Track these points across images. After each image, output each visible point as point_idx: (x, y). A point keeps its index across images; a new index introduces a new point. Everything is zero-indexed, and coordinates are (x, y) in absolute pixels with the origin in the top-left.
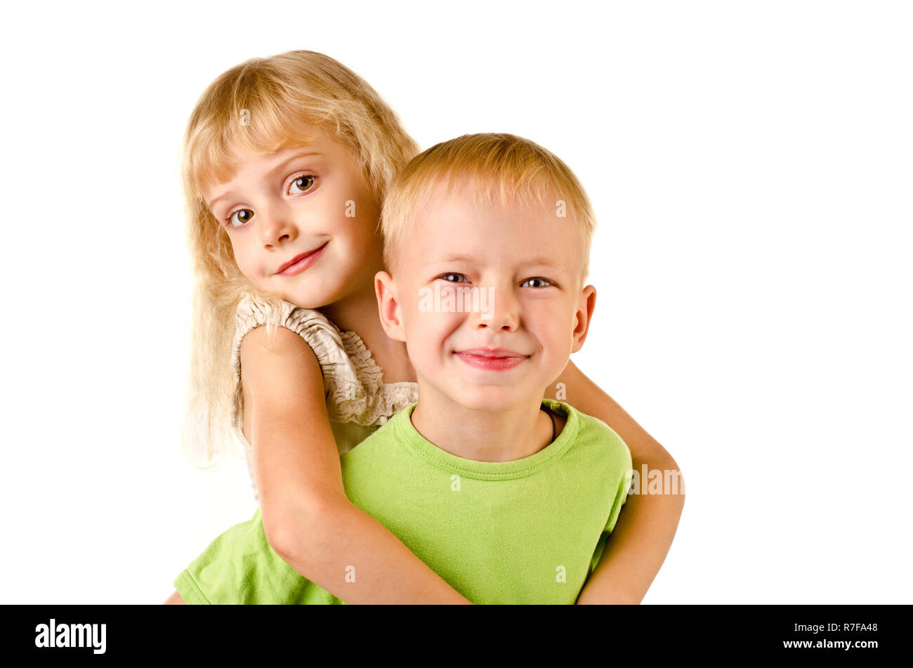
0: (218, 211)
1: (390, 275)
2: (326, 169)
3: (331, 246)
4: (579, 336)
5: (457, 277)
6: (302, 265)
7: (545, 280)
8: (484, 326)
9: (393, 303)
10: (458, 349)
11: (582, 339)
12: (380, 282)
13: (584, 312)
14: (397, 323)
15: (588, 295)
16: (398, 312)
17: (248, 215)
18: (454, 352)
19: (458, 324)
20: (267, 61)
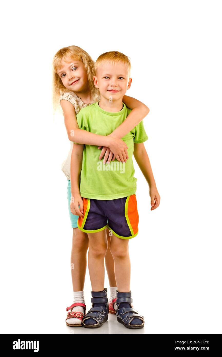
0: (60, 75)
1: (96, 77)
2: (79, 66)
3: (81, 79)
4: (129, 87)
5: (107, 77)
6: (75, 83)
7: (122, 78)
8: (112, 86)
9: (97, 82)
10: (108, 90)
11: (130, 87)
12: (94, 78)
13: (130, 82)
14: (97, 85)
15: (131, 79)
16: (98, 83)
17: (65, 75)
18: (107, 90)
19: (108, 85)
20: (66, 48)
